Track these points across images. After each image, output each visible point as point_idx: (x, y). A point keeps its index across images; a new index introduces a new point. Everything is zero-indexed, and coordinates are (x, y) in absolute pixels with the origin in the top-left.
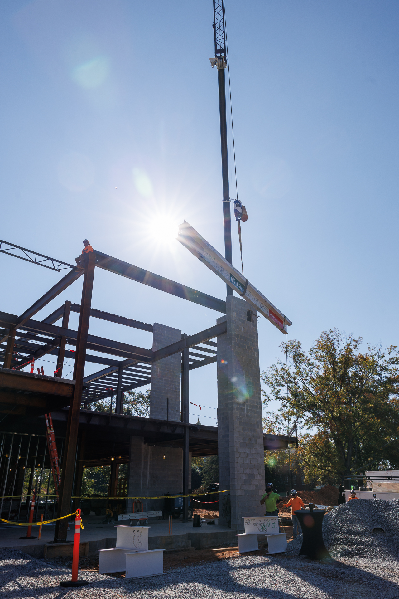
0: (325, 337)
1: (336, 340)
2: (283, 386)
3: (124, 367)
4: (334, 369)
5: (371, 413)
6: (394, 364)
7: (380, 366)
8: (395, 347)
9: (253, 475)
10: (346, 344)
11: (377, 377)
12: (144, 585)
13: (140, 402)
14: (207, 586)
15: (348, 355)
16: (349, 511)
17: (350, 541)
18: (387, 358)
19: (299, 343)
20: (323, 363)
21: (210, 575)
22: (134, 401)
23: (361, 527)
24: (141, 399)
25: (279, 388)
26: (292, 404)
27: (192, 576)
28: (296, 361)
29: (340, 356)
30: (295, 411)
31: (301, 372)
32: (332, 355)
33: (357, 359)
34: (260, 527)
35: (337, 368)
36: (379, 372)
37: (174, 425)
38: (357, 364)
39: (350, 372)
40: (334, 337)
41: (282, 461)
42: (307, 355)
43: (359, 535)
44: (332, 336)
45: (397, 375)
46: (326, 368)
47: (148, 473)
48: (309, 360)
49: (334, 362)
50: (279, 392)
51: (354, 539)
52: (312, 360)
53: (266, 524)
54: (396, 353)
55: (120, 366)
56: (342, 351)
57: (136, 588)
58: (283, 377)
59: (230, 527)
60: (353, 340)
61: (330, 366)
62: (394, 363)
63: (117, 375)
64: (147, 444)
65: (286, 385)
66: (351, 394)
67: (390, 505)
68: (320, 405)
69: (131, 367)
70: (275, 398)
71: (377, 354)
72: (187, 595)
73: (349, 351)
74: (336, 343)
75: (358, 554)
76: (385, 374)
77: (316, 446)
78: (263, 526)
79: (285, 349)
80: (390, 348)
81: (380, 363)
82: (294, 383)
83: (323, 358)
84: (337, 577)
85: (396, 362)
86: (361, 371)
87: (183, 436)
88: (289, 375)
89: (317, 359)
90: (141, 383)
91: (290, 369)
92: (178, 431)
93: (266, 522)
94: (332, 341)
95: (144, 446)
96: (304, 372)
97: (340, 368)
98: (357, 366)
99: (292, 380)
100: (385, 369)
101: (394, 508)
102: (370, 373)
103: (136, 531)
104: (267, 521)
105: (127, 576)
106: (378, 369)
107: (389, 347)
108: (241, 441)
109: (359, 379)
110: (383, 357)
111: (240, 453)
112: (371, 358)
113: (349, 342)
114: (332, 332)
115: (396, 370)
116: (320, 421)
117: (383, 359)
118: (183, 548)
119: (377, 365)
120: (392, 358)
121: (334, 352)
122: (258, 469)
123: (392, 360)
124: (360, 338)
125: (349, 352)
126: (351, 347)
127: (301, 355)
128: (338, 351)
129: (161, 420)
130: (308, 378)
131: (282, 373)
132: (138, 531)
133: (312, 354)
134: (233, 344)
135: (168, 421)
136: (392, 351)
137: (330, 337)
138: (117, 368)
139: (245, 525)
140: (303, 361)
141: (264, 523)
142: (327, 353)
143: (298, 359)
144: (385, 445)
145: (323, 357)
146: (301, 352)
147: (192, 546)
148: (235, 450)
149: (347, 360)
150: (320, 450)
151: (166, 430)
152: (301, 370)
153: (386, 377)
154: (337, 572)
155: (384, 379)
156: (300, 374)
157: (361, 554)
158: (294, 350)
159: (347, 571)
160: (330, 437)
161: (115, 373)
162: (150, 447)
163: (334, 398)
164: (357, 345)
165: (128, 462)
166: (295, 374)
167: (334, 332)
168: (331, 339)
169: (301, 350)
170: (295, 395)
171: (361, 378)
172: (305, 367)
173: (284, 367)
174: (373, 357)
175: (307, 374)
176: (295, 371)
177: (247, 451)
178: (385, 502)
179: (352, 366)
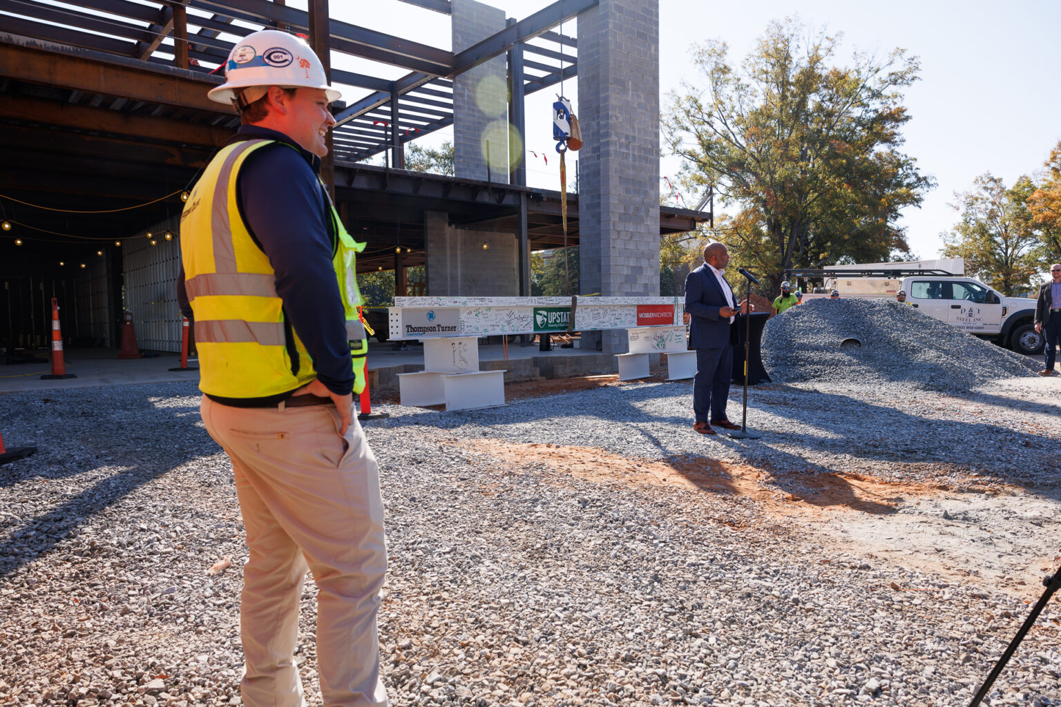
0: (775, 31)
1: (794, 38)
2: (687, 129)
3: (401, 92)
4: (784, 97)
5: (839, 176)
6: (895, 84)
7: (870, 89)
8: (903, 51)
9: (641, 268)
10: (811, 47)
11: (857, 112)
12: (480, 417)
13: (432, 165)
14: (581, 416)
15: (813, 67)
16: (804, 316)
17: (802, 360)
18: (884, 74)
19: (724, 45)
20: (764, 85)
21: (581, 405)
22: (421, 164)
23: (823, 339)
24: (433, 161)
25: (680, 133)
26: (700, 161)
27: (553, 406)
28: (716, 82)
29: (798, 70)
30: (704, 176)
31: (722, 103)
32: (784, 69)
33: (827, 77)
34: (655, 343)
35: (788, 94)
36: (865, 101)
37: (500, 190)
38: (825, 87)
39: (813, 101)
40: (791, 32)
41: (676, 259)
42: (737, 70)
43: (818, 350)
44: (788, 30)
45: (897, 106)
46: (768, 94)
47: (459, 274)
48: (739, 80)
49: (784, 84)
50: (679, 141)
51: (809, 357)
52: (745, 80)
53: (665, 338)
54: (902, 62)
55: (392, 90)
56: (803, 61)
57: (466, 420)
58: (688, 112)
59: (601, 350)
60: (827, 38)
61: (775, 91)
62: (895, 82)
63: (389, 109)
64: (453, 226)
65: (692, 128)
66: (808, 142)
67: (875, 307)
68: (750, 164)
69: (412, 94)
70: (672, 151)
71: (868, 65)
72: (552, 427)
73: (815, 60)
74: (793, 45)
75: (814, 377)
76: (875, 104)
77: (738, 233)
78: (661, 340)
79: (697, 58)
80: (894, 54)
81: (869, 84)
82: (708, 123)
83: (764, 76)
84: (786, 404)
85: (899, 81)
86: (830, 100)
87: (516, 210)
88: (700, 108)
89: (754, 77)
90: (434, 126)
91: (702, 97)
92: (509, 200)
93: (665, 336)
94: (787, 40)
95: (449, 230)
96: (727, 102)
97: (793, 95)
98: (824, 92)
99: (706, 117)
100: (876, 95)
101: (880, 311)
102: (848, 102)
103: (457, 344)
104: (667, 334)
105: (448, 409)
106: (864, 94)
107: (892, 51)
108: (622, 211)
109: (824, 116)
110: (877, 71)
111: (619, 232)
112: (855, 73)
113: (817, 44)
114: (790, 21)
115: (896, 96)
116: (747, 193)
117: (878, 76)
118: (528, 379)
119: (863, 87)
120: (893, 74)
121: (787, 62)
122: (649, 260)
123: (893, 77)
124: (840, 34)
125: (815, 63)
126: (821, 53)
127: (725, 70)
128: (794, 61)
129: (478, 181)
130: (734, 114)
131: (687, 105)
132: (460, 343)
133: (747, 66)
134: (611, 26)
135: (489, 182)
136: (897, 58)
137: (784, 31)
138: (387, 96)
139: (630, 341)
140: (727, 81)
141: (662, 337)
142: (773, 65)
143: (719, 78)
144: (854, 231)
145: (766, 73)
146: (727, 64)
147: (541, 375)
148: (611, 228)
149: (809, 80)
150: (743, 239)
151: (486, 198)
152: (722, 99)
153: (876, 111)
154: (785, 398)
155: (872, 115)
156: (720, 106)
157: (818, 377)
158: (714, 59)
159: (802, 397)
160: (763, 219)
161: (384, 104)
162: (459, 231)
163: (779, 148)
164: (833, 49)
165: (423, 263)
166: (711, 106)
167: (793, 22)
168: (786, 37)
169: (727, 60)
170: (708, 147)
171: (830, 114)
172: (730, 94)
173: (692, 93)
174: (858, 72)
175: (733, 108)
176: (711, 102)
177: (631, 228)
178: (866, 302)
179: (817, 91)
